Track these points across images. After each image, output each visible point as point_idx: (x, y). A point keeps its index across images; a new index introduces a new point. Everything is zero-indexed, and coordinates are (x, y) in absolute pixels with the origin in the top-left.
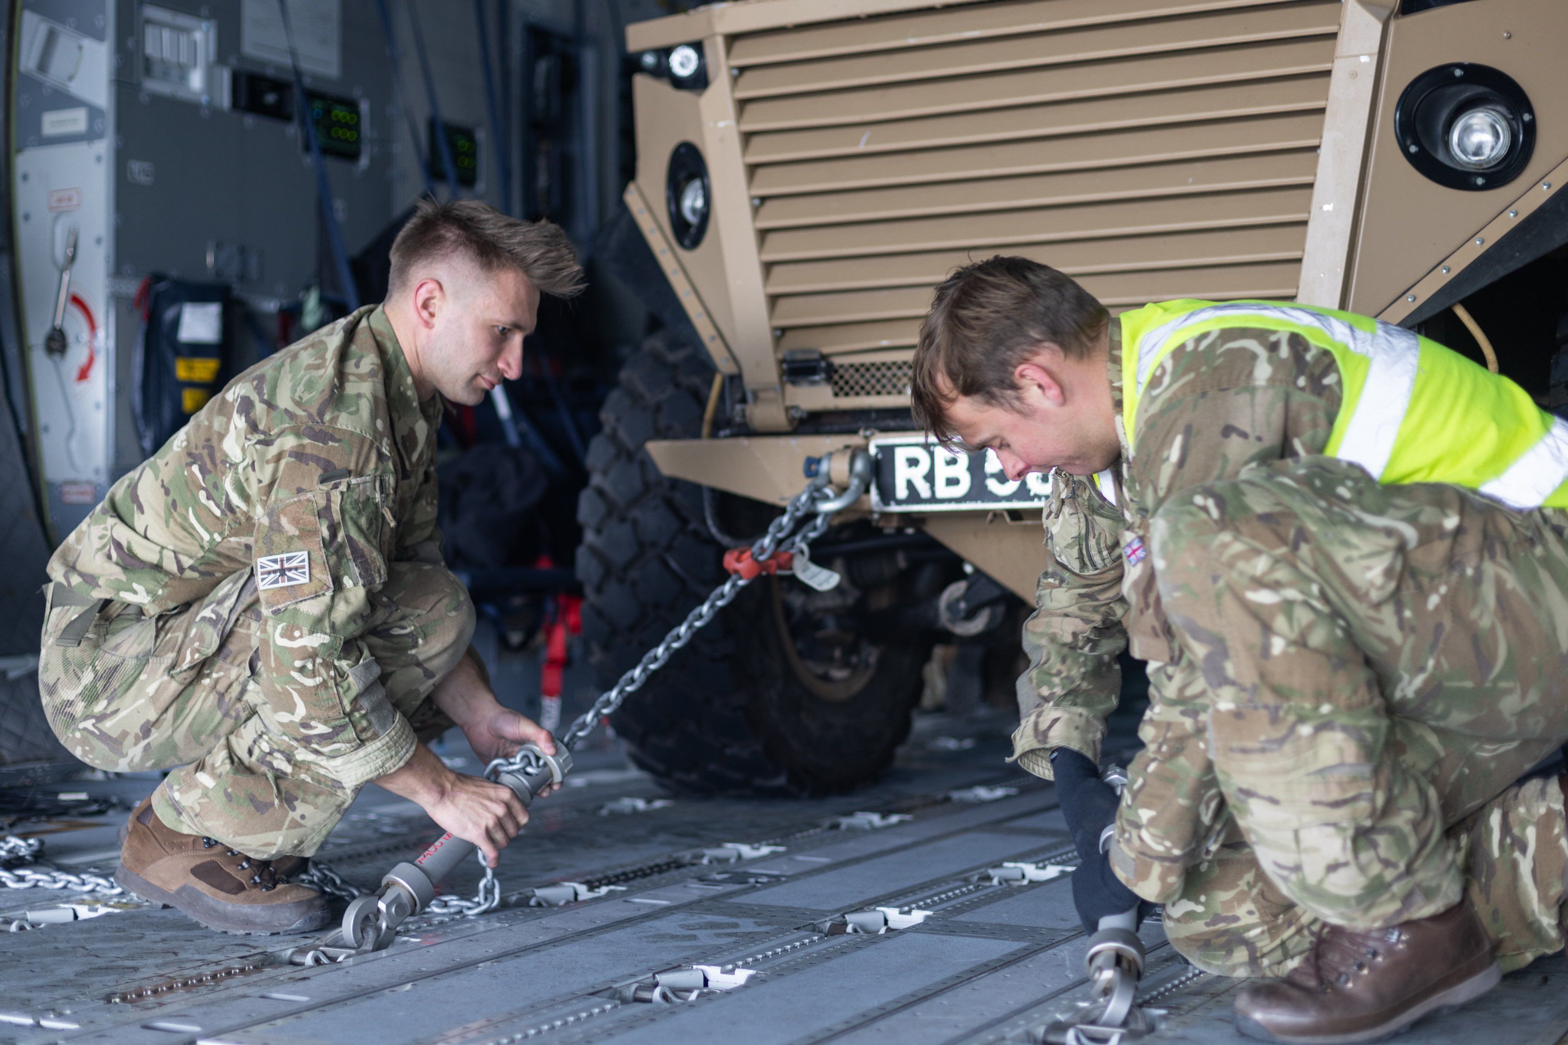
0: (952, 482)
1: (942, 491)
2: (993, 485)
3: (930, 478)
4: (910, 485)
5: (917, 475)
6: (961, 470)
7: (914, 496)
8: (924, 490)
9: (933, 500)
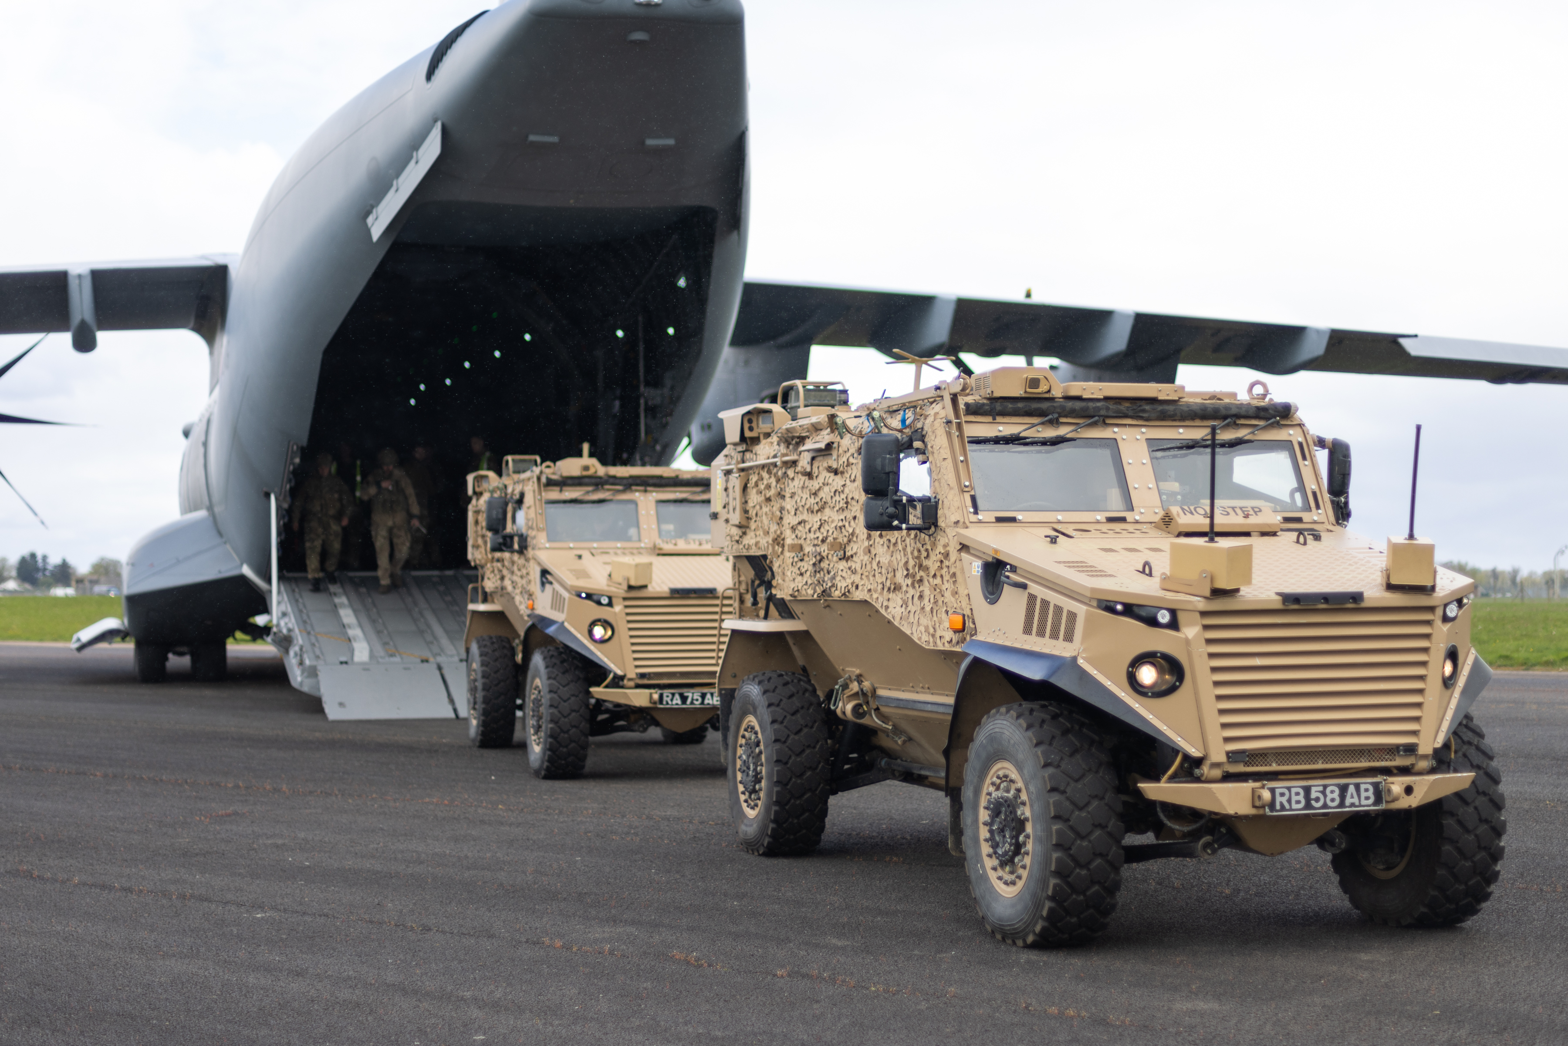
0: (1298, 802)
1: (1294, 806)
2: (1313, 803)
3: (1289, 801)
4: (1282, 804)
5: (1284, 800)
6: (1301, 797)
7: (1283, 808)
8: (1287, 806)
9: (1291, 810)
